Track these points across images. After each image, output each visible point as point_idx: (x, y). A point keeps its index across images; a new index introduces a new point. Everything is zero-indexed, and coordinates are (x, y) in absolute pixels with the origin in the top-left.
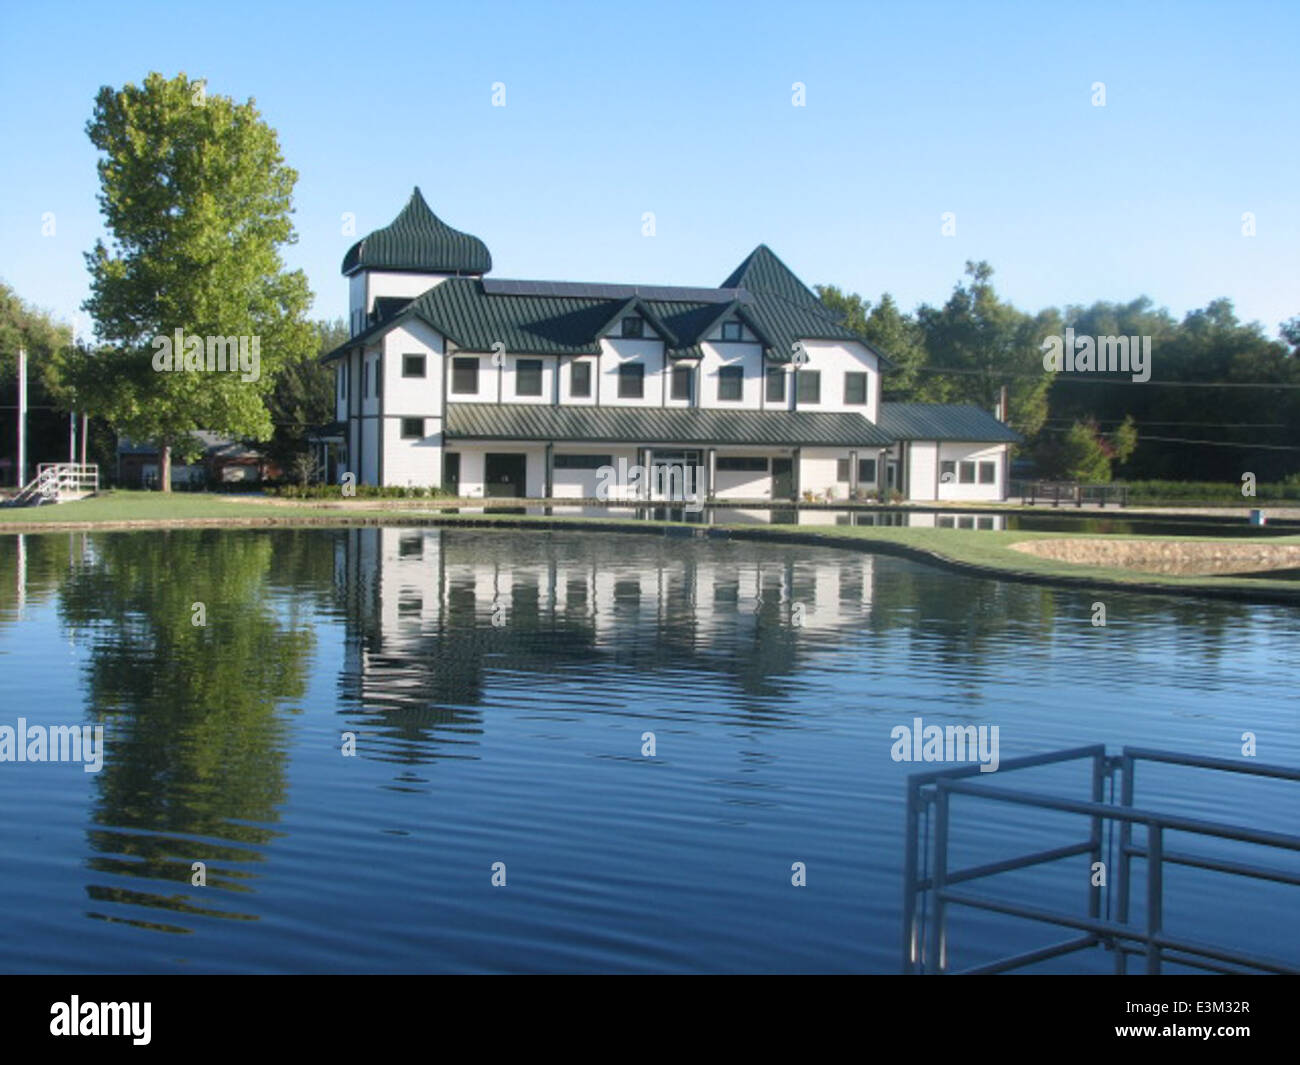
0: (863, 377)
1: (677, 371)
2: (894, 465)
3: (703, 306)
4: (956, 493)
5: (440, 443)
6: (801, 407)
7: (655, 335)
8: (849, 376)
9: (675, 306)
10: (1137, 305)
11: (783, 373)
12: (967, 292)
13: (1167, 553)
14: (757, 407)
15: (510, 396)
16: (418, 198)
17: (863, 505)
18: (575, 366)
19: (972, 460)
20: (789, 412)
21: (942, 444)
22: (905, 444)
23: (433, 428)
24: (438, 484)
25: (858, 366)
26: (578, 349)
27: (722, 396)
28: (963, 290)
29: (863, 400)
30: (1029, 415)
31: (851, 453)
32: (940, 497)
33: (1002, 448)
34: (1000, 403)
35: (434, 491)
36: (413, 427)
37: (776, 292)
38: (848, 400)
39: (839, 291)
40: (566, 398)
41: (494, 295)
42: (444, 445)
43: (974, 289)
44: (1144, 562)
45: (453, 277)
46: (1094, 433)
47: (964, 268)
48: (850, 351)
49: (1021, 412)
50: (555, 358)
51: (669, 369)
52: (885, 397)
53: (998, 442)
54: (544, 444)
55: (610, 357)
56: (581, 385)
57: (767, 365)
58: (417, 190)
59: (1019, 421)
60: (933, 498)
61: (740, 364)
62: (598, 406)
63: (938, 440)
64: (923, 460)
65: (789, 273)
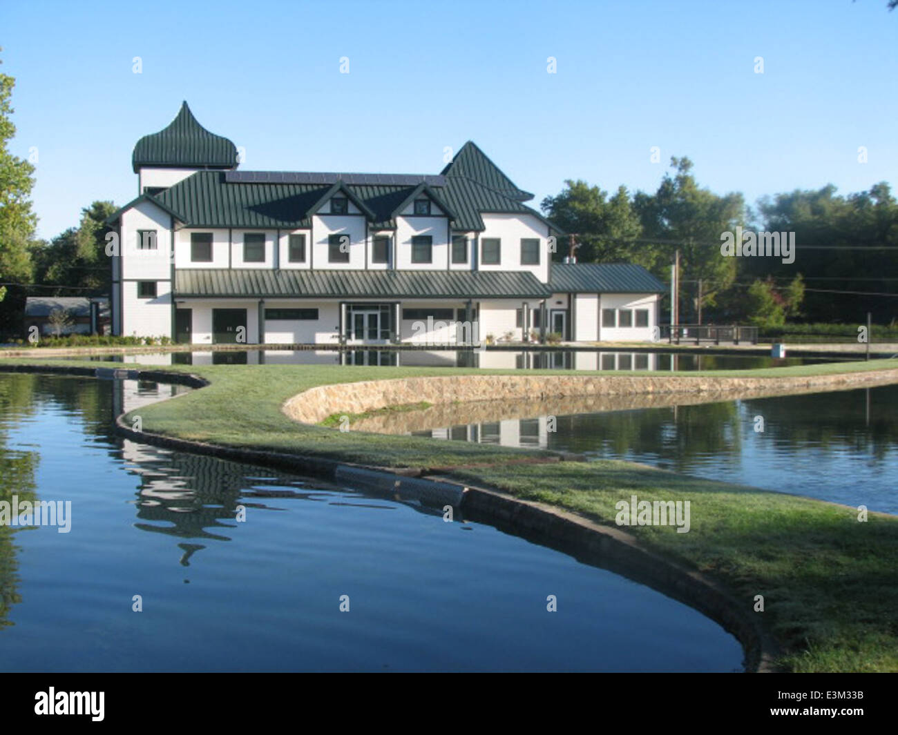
0: (536, 243)
1: (377, 241)
2: (564, 313)
3: (404, 188)
4: (616, 335)
5: (170, 301)
6: (482, 268)
7: (358, 211)
8: (525, 242)
9: (381, 189)
10: (827, 191)
11: (466, 240)
12: (673, 181)
13: (590, 388)
14: (444, 267)
15: (239, 262)
16: (185, 108)
17: (532, 346)
18: (292, 238)
19: (630, 308)
20: (471, 271)
21: (602, 296)
22: (572, 296)
23: (163, 289)
24: (169, 334)
25: (531, 234)
26: (292, 224)
27: (415, 260)
28: (670, 179)
29: (536, 261)
30: (721, 275)
31: (524, 303)
32: (602, 338)
33: (654, 298)
34: (675, 264)
35: (164, 340)
36: (147, 289)
37: (468, 176)
38: (524, 262)
39: (586, 184)
40: (285, 264)
41: (233, 183)
42: (174, 303)
43: (678, 178)
44: (562, 396)
45: (202, 170)
46: (772, 287)
47: (670, 162)
48: (523, 221)
49: (715, 271)
50: (275, 232)
51: (370, 239)
52: (556, 258)
53: (652, 293)
54: (257, 301)
55: (320, 229)
56: (297, 253)
57: (452, 234)
58: (185, 104)
59: (712, 279)
60: (595, 339)
61: (429, 234)
62: (312, 271)
63: (599, 293)
64: (587, 309)
65: (490, 163)
